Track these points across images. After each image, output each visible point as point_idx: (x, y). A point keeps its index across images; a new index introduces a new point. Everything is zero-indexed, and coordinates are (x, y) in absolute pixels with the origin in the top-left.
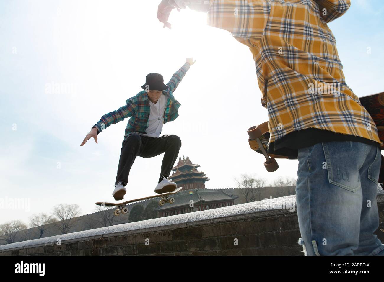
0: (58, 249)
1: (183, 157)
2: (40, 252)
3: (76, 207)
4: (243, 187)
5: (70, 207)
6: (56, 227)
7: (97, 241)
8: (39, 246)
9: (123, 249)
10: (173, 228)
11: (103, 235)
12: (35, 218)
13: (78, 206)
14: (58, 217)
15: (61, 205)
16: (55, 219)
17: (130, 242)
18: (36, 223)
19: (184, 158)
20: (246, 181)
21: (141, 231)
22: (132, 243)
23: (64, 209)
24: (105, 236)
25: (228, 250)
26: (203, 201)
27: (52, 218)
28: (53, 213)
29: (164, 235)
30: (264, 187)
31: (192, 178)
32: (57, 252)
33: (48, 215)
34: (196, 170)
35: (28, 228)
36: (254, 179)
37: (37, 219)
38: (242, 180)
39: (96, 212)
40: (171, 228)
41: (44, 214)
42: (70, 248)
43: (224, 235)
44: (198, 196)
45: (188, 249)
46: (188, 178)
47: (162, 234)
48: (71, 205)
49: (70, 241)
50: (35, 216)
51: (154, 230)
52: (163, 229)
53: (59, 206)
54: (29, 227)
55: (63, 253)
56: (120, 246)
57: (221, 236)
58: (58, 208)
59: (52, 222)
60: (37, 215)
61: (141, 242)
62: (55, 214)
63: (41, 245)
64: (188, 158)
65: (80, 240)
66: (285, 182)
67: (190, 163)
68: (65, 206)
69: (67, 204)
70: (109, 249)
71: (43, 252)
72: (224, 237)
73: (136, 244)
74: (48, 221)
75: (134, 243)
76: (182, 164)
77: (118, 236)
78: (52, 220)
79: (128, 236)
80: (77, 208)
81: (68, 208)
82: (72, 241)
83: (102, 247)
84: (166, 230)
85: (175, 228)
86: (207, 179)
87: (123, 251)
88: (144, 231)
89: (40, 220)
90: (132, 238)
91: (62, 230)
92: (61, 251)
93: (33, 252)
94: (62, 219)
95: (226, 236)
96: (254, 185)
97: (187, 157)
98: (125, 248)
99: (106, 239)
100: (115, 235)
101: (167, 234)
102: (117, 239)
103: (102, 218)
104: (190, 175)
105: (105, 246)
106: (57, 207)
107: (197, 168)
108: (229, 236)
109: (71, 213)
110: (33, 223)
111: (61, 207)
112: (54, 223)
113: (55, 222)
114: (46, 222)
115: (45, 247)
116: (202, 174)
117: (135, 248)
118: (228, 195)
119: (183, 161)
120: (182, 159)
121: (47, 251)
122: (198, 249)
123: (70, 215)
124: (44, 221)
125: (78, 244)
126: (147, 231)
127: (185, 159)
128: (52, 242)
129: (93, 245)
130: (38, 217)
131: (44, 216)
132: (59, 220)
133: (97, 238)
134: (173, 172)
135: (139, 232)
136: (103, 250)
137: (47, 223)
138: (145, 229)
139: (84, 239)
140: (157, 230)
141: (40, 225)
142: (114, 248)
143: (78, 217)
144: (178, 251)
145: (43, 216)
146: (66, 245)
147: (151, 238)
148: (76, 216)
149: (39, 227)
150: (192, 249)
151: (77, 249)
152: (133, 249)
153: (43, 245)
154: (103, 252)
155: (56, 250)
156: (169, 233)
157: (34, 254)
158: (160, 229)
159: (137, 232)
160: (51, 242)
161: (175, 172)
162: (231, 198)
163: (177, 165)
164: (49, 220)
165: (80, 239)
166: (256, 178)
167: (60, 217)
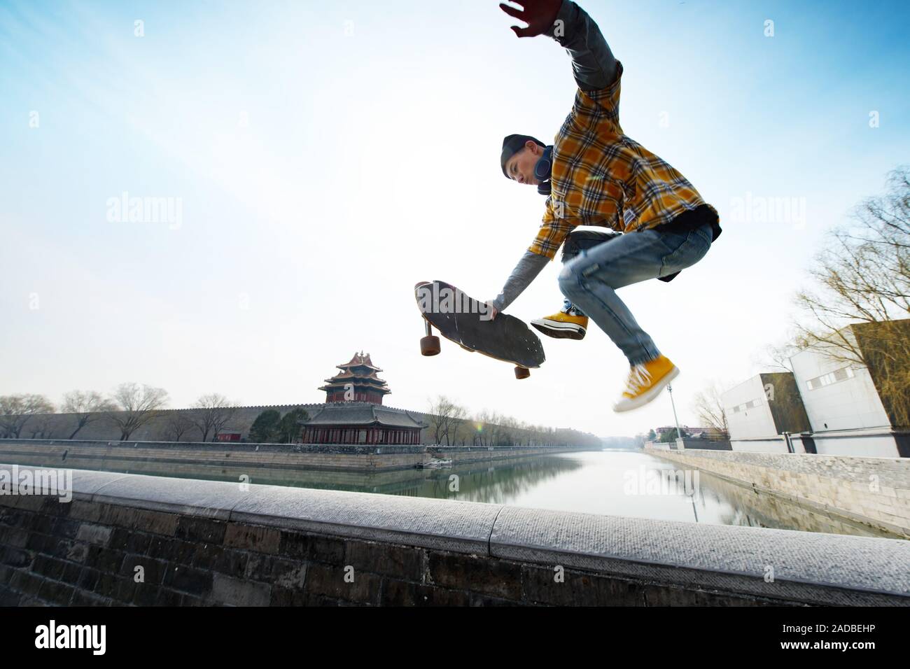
0: (241, 540)
1: (363, 352)
2: (157, 530)
3: (162, 393)
4: (436, 413)
5: (152, 391)
6: (114, 421)
7: (452, 559)
11: (488, 544)
12: (75, 398)
13: (166, 394)
14: (121, 403)
16: (115, 406)
18: (75, 407)
19: (362, 355)
20: (441, 407)
23: (138, 392)
24: (503, 553)
26: (378, 424)
27: (111, 403)
28: (116, 396)
30: (464, 418)
31: (367, 386)
32: (237, 547)
33: (104, 397)
34: (375, 376)
35: (57, 412)
36: (455, 405)
37: (80, 400)
38: (437, 403)
39: (195, 408)
41: (97, 395)
42: (301, 550)
44: (372, 415)
46: (361, 384)
48: (153, 388)
53: (130, 385)
54: (59, 412)
55: (263, 558)
58: (126, 389)
59: (107, 411)
60: (83, 392)
62: (118, 398)
63: (167, 508)
64: (368, 355)
65: (357, 532)
66: (490, 418)
67: (370, 363)
68: (141, 387)
71: (172, 533)
74: (101, 407)
76: (357, 362)
77: (586, 570)
78: (109, 407)
80: (162, 395)
81: (146, 392)
82: (315, 527)
86: (387, 392)
89: (86, 403)
91: (122, 426)
92: (255, 548)
93: (129, 521)
94: (129, 408)
96: (452, 414)
99: (501, 563)
103: (204, 419)
104: (365, 381)
105: (503, 591)
106: (126, 386)
107: (377, 373)
109: (149, 403)
110: (69, 406)
112: (112, 413)
113: (116, 410)
114: (96, 408)
115: (184, 519)
116: (381, 383)
118: (414, 421)
119: (360, 358)
120: (359, 355)
121: (190, 533)
123: (146, 405)
124: (93, 405)
125: (348, 546)
127: (364, 356)
128: (220, 510)
129: (428, 570)
130: (81, 397)
131: (95, 397)
132: (122, 408)
133: (456, 549)
134: (341, 371)
137: (98, 411)
139: (379, 536)
141: (82, 410)
143: (159, 411)
145: (93, 397)
146: (285, 535)
148: (158, 408)
149: (79, 414)
153: (176, 509)
155: (231, 542)
160: (212, 510)
161: (343, 371)
162: (417, 426)
163: (349, 362)
164: (104, 406)
166: (457, 404)
167: (125, 404)
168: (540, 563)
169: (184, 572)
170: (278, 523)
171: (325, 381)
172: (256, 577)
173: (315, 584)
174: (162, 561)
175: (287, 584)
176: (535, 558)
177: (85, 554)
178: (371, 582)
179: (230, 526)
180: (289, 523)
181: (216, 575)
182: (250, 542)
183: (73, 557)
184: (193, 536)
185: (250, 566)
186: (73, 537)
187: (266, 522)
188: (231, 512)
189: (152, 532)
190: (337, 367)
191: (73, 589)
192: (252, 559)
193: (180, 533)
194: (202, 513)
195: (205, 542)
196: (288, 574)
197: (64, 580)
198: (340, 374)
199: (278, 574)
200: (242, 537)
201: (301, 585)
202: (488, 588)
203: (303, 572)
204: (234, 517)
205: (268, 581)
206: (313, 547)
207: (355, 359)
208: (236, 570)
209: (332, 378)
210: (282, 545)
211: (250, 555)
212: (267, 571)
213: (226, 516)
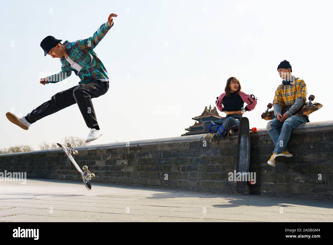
1: (210, 106)
5: (81, 141)
7: (133, 148)
8: (83, 150)
9: (152, 154)
10: (191, 141)
11: (138, 144)
15: (72, 137)
17: (159, 150)
19: (210, 108)
21: (168, 143)
22: (160, 150)
23: (75, 142)
24: (139, 145)
25: (225, 156)
29: (184, 145)
32: (99, 155)
40: (189, 141)
42: (110, 152)
43: (224, 147)
45: (199, 155)
47: (183, 145)
49: (111, 147)
50: (45, 145)
51: (177, 142)
52: (184, 141)
53: (70, 138)
55: (104, 155)
56: (151, 152)
57: (222, 148)
58: (68, 140)
61: (166, 150)
63: (85, 150)
68: (75, 139)
69: (78, 138)
70: (142, 154)
71: (87, 154)
72: (224, 148)
73: (163, 151)
75: (162, 151)
76: (207, 114)
77: (150, 145)
79: (157, 146)
81: (78, 142)
82: (112, 147)
83: (136, 153)
84: (186, 143)
85: (192, 141)
87: (153, 156)
88: (170, 142)
90: (160, 147)
95: (225, 148)
97: (214, 107)
98: (154, 154)
99: (140, 147)
100: (147, 144)
101: (186, 145)
102: (149, 147)
105: (139, 152)
108: (227, 148)
111: (72, 140)
115: (89, 151)
117: (162, 153)
119: (209, 110)
120: (208, 108)
121: (90, 154)
122: (206, 155)
125: (118, 149)
126: (172, 142)
127: (212, 109)
129: (129, 151)
133: (133, 146)
134: (196, 122)
135: (166, 143)
136: (137, 154)
138: (171, 141)
139: (122, 146)
140: (180, 142)
142: (146, 153)
144: (192, 156)
145: (53, 145)
146: (107, 150)
147: (174, 147)
150: (202, 155)
151: (116, 153)
152: (160, 154)
153: (87, 149)
154: (137, 156)
156: (188, 144)
157: (79, 156)
158: (182, 142)
159: (164, 143)
160: (94, 148)
161: (198, 122)
163: (201, 115)
165: (119, 146)
168: (144, 146)
169: (90, 162)
170: (106, 148)
171: (186, 129)
172: (103, 159)
173: (113, 158)
174: (85, 161)
175: (108, 159)
176: (144, 145)
177: (70, 163)
178: (121, 155)
179: (97, 151)
180: (108, 148)
181: (96, 161)
182: (101, 153)
183: (68, 165)
184: (91, 154)
185: (102, 157)
186: (66, 160)
187: (104, 148)
188: (98, 147)
189: (83, 155)
190: (193, 119)
191: (69, 171)
192: (102, 156)
193: (88, 154)
194: (92, 149)
195: (93, 155)
196: (108, 157)
197: (67, 170)
198: (196, 124)
199: (106, 158)
200: (100, 152)
201: (110, 159)
202: (137, 152)
203: (110, 156)
204: (98, 148)
205: (105, 159)
206: (112, 151)
207: (205, 112)
208: (99, 159)
209: (191, 127)
210: (107, 152)
211: (101, 155)
212: (105, 157)
213: (96, 149)
